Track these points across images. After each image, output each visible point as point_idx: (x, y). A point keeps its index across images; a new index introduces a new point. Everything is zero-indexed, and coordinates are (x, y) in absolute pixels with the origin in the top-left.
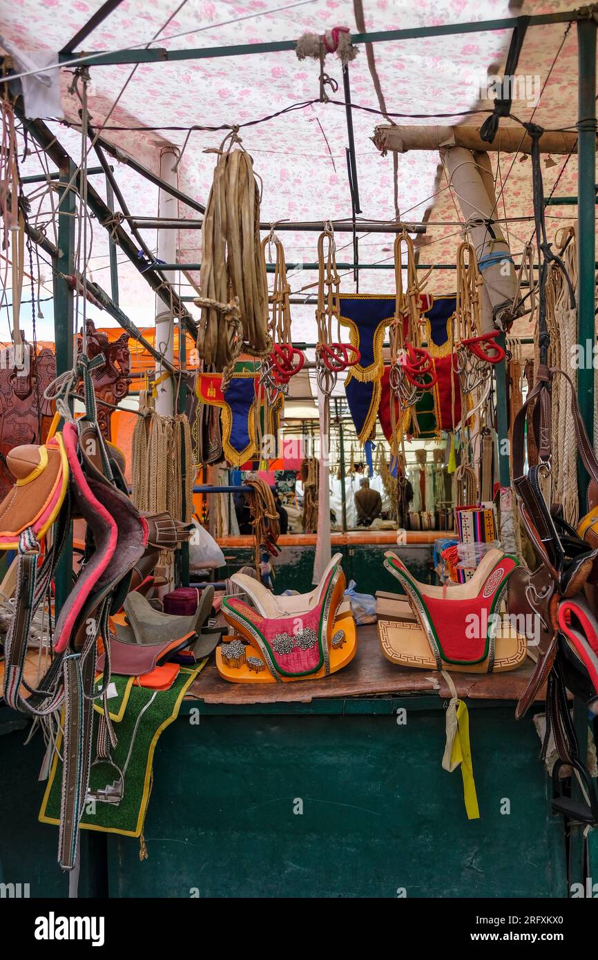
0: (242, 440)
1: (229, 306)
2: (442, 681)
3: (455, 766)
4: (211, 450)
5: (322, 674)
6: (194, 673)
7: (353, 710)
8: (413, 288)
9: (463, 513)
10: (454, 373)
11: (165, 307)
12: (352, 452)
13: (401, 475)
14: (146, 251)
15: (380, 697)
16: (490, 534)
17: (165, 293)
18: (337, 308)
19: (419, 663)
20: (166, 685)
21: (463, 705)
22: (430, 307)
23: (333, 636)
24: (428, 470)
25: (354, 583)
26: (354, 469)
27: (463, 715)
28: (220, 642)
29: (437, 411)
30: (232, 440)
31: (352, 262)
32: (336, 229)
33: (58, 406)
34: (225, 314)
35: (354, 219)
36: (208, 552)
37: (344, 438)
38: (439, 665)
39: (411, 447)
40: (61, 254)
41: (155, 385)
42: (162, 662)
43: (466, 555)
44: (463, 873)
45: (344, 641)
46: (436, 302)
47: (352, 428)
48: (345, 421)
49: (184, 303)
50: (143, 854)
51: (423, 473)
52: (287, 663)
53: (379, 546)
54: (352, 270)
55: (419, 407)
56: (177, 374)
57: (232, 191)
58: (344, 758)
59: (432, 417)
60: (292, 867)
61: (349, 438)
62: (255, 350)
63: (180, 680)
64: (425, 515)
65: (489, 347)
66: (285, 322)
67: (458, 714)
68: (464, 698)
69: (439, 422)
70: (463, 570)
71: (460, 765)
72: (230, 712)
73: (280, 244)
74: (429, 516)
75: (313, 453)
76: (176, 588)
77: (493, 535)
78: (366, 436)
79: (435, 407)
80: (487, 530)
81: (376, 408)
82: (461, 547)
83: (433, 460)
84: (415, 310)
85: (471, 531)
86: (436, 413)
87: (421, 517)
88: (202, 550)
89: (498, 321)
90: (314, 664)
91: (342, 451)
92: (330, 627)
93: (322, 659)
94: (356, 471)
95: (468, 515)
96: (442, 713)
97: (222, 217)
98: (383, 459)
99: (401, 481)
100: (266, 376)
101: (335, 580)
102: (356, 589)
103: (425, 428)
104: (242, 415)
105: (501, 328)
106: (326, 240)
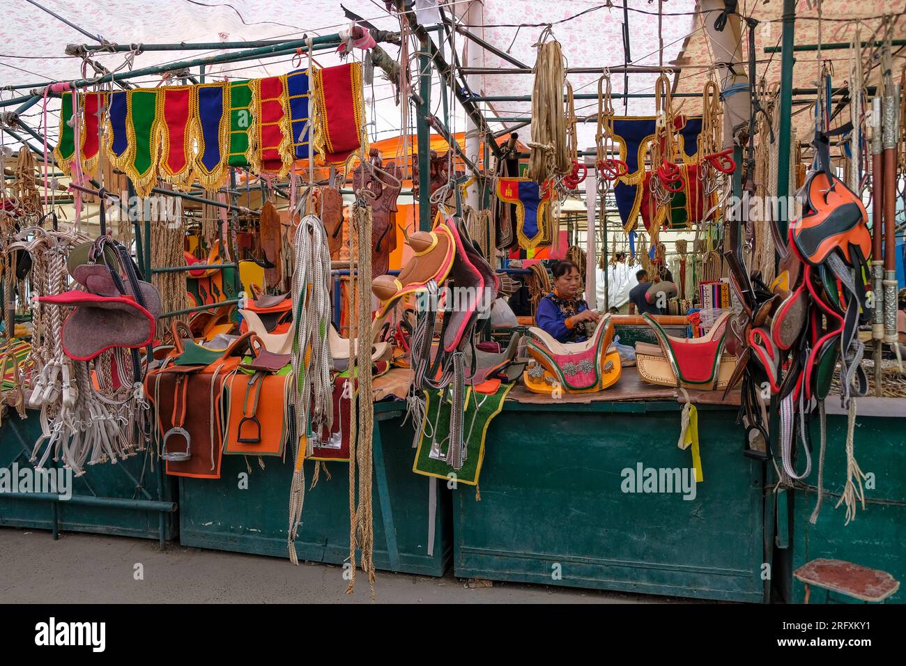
0: (533, 230)
1: (549, 146)
2: (680, 393)
3: (687, 445)
4: (503, 238)
5: (597, 389)
6: (510, 387)
7: (618, 409)
8: (669, 117)
9: (705, 286)
10: (699, 180)
11: (475, 126)
12: (615, 242)
13: (661, 264)
14: (467, 88)
15: (637, 401)
16: (725, 302)
17: (476, 117)
18: (611, 130)
19: (664, 382)
20: (493, 392)
21: (694, 408)
22: (684, 126)
23: (604, 365)
24: (689, 260)
25: (619, 337)
26: (616, 258)
27: (693, 414)
28: (525, 369)
29: (688, 207)
30: (525, 230)
31: (623, 93)
32: (612, 71)
33: (439, 207)
34: (546, 152)
35: (626, 66)
36: (505, 315)
37: (608, 229)
38: (679, 384)
39: (669, 238)
40: (422, 102)
41: (466, 187)
42: (489, 378)
43: (706, 318)
44: (691, 520)
45: (612, 368)
46: (689, 122)
47: (619, 220)
48: (608, 214)
49: (488, 123)
50: (478, 497)
51: (683, 263)
52: (573, 382)
53: (639, 327)
54: (623, 99)
55: (673, 204)
56: (483, 179)
57: (551, 73)
58: (612, 443)
59: (684, 212)
60: (575, 512)
61: (612, 229)
62: (560, 171)
63: (501, 391)
64: (683, 303)
65: (725, 161)
66: (573, 144)
67: (690, 413)
68: (693, 403)
69: (689, 215)
70: (703, 329)
71: (691, 445)
72: (536, 409)
73: (571, 86)
74: (688, 303)
75: (577, 243)
76: (481, 342)
77: (728, 303)
78: (630, 227)
79: (687, 204)
80: (723, 299)
81: (639, 205)
82: (703, 312)
83: (692, 251)
84: (670, 134)
85: (710, 299)
86: (688, 208)
87: (679, 304)
88: (501, 314)
89: (736, 138)
90: (591, 382)
91: (605, 241)
92: (603, 359)
93: (597, 380)
94: (618, 260)
95: (708, 287)
96: (679, 414)
97: (545, 92)
98: (644, 249)
99: (661, 270)
100: (559, 184)
101: (607, 327)
102: (620, 342)
103: (678, 220)
104: (532, 210)
105: (739, 144)
106: (604, 81)
